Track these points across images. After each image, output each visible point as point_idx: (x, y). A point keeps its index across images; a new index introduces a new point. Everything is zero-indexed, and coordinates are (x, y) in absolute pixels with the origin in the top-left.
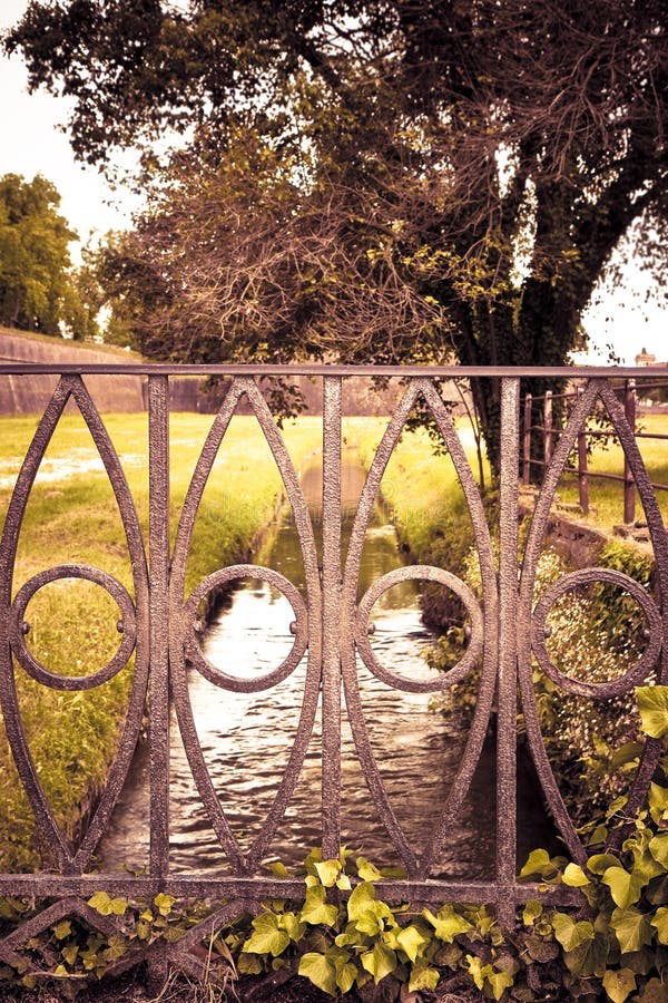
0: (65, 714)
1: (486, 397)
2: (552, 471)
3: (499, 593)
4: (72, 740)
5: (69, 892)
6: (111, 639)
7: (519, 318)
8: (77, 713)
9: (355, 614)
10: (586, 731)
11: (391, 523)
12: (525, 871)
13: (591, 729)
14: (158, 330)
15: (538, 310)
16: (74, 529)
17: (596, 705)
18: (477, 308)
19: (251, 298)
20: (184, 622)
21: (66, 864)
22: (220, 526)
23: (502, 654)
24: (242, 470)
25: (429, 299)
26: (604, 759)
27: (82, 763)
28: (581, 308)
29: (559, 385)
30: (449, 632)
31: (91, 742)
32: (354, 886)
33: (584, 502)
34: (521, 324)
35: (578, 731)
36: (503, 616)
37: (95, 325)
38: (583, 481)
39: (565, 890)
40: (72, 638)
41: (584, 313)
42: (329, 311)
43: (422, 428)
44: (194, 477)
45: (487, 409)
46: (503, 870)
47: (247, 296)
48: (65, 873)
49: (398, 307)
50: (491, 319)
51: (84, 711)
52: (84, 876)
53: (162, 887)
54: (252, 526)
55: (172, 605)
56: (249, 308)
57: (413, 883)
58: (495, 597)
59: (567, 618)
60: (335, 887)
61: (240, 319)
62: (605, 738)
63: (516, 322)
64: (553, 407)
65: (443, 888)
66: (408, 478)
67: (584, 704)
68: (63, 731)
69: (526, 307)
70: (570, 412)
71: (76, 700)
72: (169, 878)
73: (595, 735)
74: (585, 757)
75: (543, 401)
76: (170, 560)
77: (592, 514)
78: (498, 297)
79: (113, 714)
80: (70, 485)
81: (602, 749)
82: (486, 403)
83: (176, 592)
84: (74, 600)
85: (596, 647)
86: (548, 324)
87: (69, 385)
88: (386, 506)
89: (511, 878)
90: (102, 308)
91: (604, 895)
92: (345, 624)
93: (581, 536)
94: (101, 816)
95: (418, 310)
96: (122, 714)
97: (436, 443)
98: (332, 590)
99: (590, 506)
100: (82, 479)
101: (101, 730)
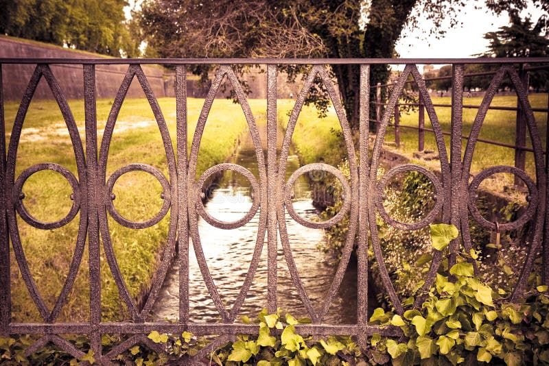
0: (128, 252)
1: (346, 87)
2: (387, 113)
3: (359, 177)
4: (132, 265)
5: (139, 331)
6: (151, 214)
7: (363, 45)
8: (135, 251)
9: (284, 189)
10: (399, 258)
11: (296, 154)
12: (372, 319)
13: (401, 257)
14: (173, 52)
15: (373, 41)
16: (130, 157)
17: (404, 245)
18: (341, 40)
19: (222, 35)
20: (196, 193)
21: (136, 317)
22: (207, 156)
23: (360, 209)
24: (218, 127)
25: (315, 35)
26: (408, 272)
27: (138, 277)
28: (396, 40)
29: (384, 81)
30: (327, 209)
31: (142, 266)
32: (284, 327)
33: (397, 141)
34: (364, 48)
35: (395, 258)
36: (361, 188)
37: (139, 51)
38: (397, 130)
39: (392, 328)
40: (131, 213)
41: (397, 42)
42: (263, 42)
43: (313, 103)
44: (200, 118)
45: (346, 93)
46: (361, 318)
47: (219, 34)
48: (136, 322)
49: (299, 39)
50: (348, 46)
51: (138, 250)
52: (146, 323)
53: (186, 328)
54: (223, 156)
55: (189, 184)
56: (220, 40)
57: (315, 325)
58: (357, 179)
59: (389, 201)
60: (275, 328)
61: (216, 46)
62: (409, 261)
63: (361, 47)
64: (381, 92)
65: (330, 328)
66: (305, 131)
67: (397, 244)
68: (127, 260)
69: (367, 39)
70: (390, 94)
71: (133, 245)
72: (189, 324)
73: (403, 260)
74: (398, 271)
75: (376, 89)
76: (187, 161)
77: (402, 147)
78: (352, 34)
79: (153, 253)
80: (127, 135)
81: (407, 267)
82: (346, 90)
83: (191, 178)
84: (131, 194)
85: (404, 215)
86: (378, 48)
87: (134, 69)
88: (293, 146)
89: (365, 323)
90: (142, 42)
91: (412, 331)
92: (279, 194)
93: (396, 158)
94: (154, 293)
95: (309, 41)
96: (157, 252)
97: (320, 111)
98: (272, 176)
99: (400, 143)
100: (134, 132)
101: (148, 261)
